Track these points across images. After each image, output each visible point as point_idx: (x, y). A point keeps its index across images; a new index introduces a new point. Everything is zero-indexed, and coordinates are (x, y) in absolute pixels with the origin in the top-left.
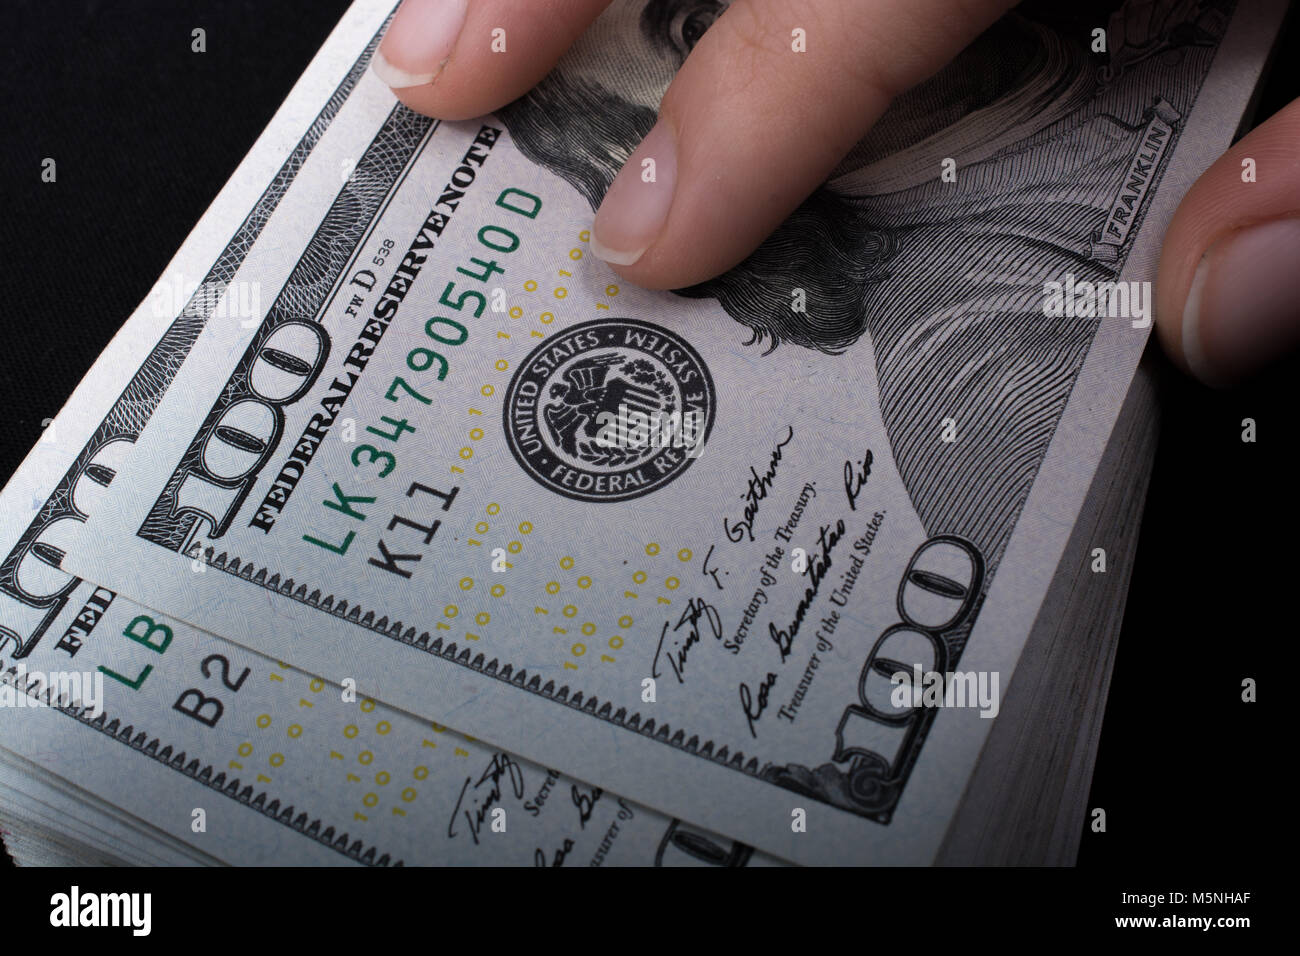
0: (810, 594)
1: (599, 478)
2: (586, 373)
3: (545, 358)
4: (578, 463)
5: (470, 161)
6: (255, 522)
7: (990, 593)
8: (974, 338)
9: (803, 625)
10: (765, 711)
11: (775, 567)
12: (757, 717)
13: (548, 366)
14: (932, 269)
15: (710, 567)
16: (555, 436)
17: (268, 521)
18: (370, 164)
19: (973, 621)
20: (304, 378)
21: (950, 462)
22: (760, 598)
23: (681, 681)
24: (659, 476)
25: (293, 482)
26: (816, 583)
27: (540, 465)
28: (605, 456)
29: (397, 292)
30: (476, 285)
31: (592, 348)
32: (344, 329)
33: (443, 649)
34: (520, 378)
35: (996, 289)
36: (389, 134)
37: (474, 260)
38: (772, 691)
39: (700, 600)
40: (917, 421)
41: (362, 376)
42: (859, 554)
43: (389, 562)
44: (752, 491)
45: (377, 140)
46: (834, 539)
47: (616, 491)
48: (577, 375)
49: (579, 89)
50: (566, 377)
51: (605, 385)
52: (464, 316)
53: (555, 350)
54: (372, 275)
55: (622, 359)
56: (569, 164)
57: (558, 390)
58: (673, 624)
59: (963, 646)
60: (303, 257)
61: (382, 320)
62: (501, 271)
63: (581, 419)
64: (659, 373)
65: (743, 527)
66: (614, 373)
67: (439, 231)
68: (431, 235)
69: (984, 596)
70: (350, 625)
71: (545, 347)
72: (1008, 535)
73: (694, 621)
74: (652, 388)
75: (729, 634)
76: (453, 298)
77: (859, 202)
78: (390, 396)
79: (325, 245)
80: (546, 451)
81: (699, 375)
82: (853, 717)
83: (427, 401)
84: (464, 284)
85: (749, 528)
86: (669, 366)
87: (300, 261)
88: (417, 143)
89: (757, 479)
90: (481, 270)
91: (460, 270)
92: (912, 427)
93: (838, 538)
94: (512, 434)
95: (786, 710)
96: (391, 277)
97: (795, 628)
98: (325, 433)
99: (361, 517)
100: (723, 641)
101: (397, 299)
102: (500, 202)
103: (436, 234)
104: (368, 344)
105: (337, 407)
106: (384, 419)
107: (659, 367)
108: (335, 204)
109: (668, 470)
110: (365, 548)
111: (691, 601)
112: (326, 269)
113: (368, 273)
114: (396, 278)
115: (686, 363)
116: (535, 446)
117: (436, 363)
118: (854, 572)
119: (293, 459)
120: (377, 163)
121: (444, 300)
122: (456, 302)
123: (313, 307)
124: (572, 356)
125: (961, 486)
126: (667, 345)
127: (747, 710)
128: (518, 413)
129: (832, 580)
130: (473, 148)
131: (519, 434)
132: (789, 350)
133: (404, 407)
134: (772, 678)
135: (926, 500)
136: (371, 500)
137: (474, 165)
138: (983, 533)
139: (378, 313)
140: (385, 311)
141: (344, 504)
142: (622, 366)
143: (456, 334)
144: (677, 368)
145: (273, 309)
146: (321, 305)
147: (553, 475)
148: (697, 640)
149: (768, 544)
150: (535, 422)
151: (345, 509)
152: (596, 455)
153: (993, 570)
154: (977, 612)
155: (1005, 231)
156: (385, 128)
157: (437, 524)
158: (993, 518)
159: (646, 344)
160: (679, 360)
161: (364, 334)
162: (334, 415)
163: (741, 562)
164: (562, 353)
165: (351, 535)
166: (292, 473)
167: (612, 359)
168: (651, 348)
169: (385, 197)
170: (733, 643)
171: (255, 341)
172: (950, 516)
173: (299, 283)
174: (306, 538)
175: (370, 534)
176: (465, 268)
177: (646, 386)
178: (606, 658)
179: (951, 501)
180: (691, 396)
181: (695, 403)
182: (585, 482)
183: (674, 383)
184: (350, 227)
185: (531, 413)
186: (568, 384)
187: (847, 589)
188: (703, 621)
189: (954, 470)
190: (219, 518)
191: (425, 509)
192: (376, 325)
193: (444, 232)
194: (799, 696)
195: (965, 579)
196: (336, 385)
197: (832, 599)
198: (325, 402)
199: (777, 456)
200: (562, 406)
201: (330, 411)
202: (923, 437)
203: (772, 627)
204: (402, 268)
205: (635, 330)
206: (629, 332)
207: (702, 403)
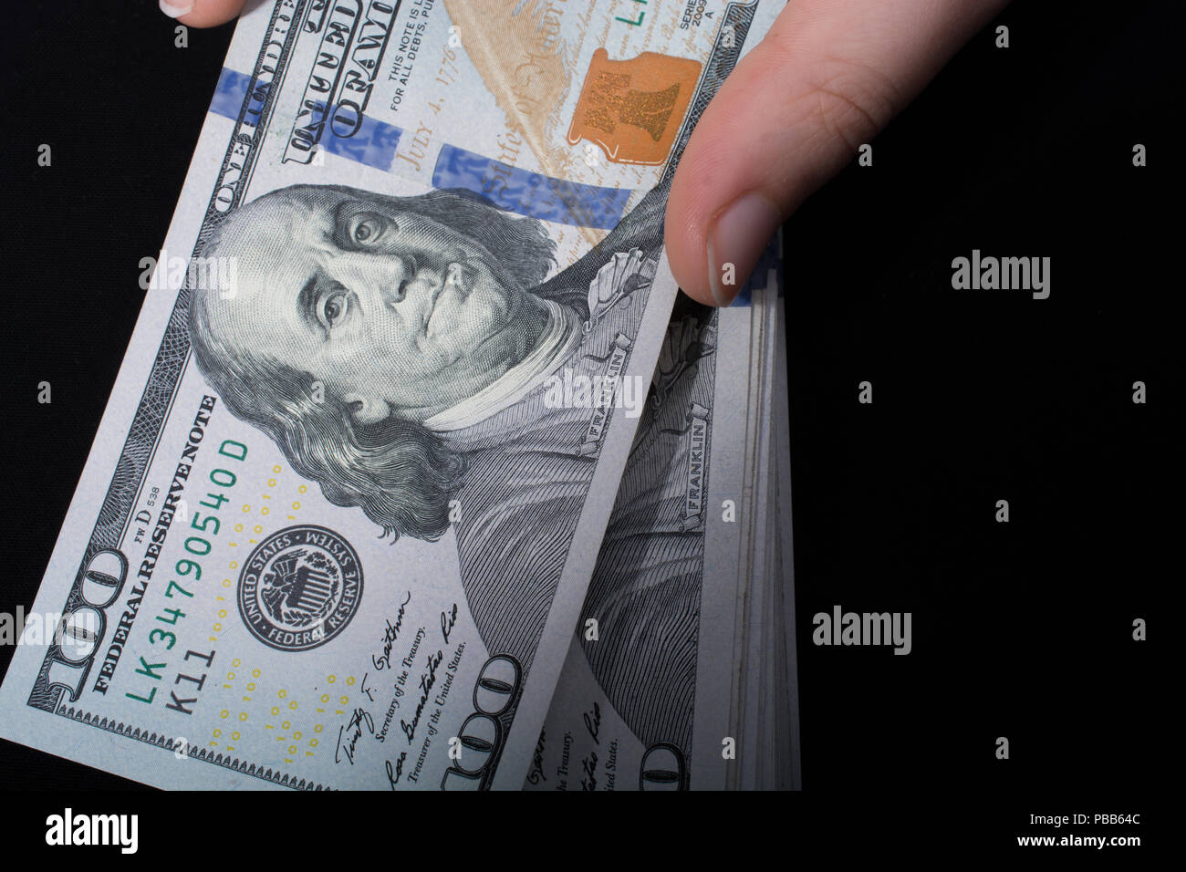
0: (424, 700)
1: (297, 635)
2: (284, 564)
3: (259, 558)
4: (284, 626)
5: (199, 423)
6: (97, 688)
7: (525, 688)
8: (513, 523)
9: (420, 719)
10: (400, 777)
11: (403, 684)
12: (396, 782)
13: (261, 562)
14: (488, 479)
15: (365, 688)
16: (269, 609)
17: (105, 686)
18: (137, 434)
19: (516, 707)
20: (115, 588)
21: (501, 607)
22: (395, 705)
23: (352, 763)
24: (333, 630)
25: (116, 658)
26: (427, 693)
27: (262, 630)
28: (299, 619)
29: (165, 523)
30: (212, 512)
31: (286, 547)
32: (135, 552)
33: (215, 758)
34: (245, 573)
35: (525, 489)
36: (145, 409)
37: (209, 495)
38: (404, 763)
39: (360, 709)
40: (481, 582)
41: (150, 582)
42: (451, 672)
43: (178, 705)
44: (388, 636)
45: (138, 414)
46: (437, 663)
47: (308, 643)
48: (279, 566)
49: (263, 362)
50: (273, 569)
51: (296, 572)
52: (207, 535)
53: (265, 551)
54: (148, 513)
55: (305, 553)
56: (262, 418)
57: (269, 578)
58: (346, 727)
59: (511, 723)
60: (103, 506)
61: (158, 543)
62: (227, 500)
63: (283, 596)
64: (328, 561)
65: (383, 659)
66: (301, 563)
67: (185, 477)
68: (181, 480)
69: (522, 690)
70: (159, 749)
71: (258, 550)
72: (535, 648)
73: (358, 724)
74: (324, 570)
75: (378, 730)
76: (200, 523)
77: (444, 435)
78: (168, 594)
79: (116, 496)
80: (264, 621)
81: (353, 560)
82: (450, 775)
83: (191, 595)
84: (206, 512)
85: (387, 660)
86: (334, 555)
87: (102, 509)
88: (164, 413)
89: (390, 627)
90: (214, 502)
91: (202, 503)
92: (479, 586)
93: (439, 663)
94: (244, 611)
95: (412, 775)
96: (160, 513)
97: (416, 720)
98: (131, 624)
99: (159, 677)
100: (375, 734)
101: (165, 528)
102: (221, 451)
103: (183, 479)
104: (151, 560)
105: (137, 605)
106: (166, 610)
107: (328, 556)
108: (118, 466)
109: (337, 626)
110: (163, 698)
111: (355, 710)
112: (119, 512)
113: (145, 512)
114: (163, 513)
115: (344, 552)
116: (258, 617)
117: (194, 569)
118: (449, 683)
119: (114, 643)
120: (141, 432)
121: (194, 525)
122: (202, 525)
123: (114, 539)
124: (275, 553)
125: (507, 621)
126: (332, 541)
127: (391, 778)
128: (246, 596)
129: (436, 690)
130: (200, 413)
131: (247, 610)
132: (406, 539)
133: (178, 601)
134: (403, 755)
135: (488, 633)
136: (163, 665)
137: (202, 425)
138: (521, 650)
139: (155, 539)
140: (159, 537)
141: (148, 670)
142: (305, 557)
143: (203, 548)
144: (339, 556)
145: (90, 544)
146: (119, 537)
147: (270, 636)
148: (360, 735)
149: (398, 669)
150: (256, 602)
151: (149, 673)
152: (294, 619)
153: (527, 672)
154: (519, 700)
155: (530, 449)
156: (142, 404)
157: (204, 676)
158: (526, 639)
159: (319, 541)
160: (340, 550)
161: (148, 554)
162: (136, 611)
163: (383, 683)
164: (269, 552)
165: (154, 690)
166: (115, 653)
167: (300, 553)
168: (322, 544)
169: (149, 457)
170: (381, 735)
171: (82, 567)
172: (502, 642)
173: (104, 524)
174: (128, 695)
175: (165, 688)
176: (205, 501)
178: (308, 753)
179: (502, 632)
180: (348, 574)
181: (352, 579)
182: (289, 638)
183: (337, 567)
184: (130, 481)
185: (253, 595)
186: (274, 573)
187: (444, 694)
188: (363, 722)
189: (503, 612)
190: (75, 687)
191: (196, 668)
192: (155, 547)
193: (189, 477)
194: (420, 765)
195: (511, 681)
196: (135, 591)
197: (436, 702)
198: (129, 602)
199: (402, 612)
200: (271, 588)
201: (133, 609)
202: (486, 592)
203: (402, 722)
204: (166, 506)
205: (312, 532)
206: (308, 534)
207: (355, 579)
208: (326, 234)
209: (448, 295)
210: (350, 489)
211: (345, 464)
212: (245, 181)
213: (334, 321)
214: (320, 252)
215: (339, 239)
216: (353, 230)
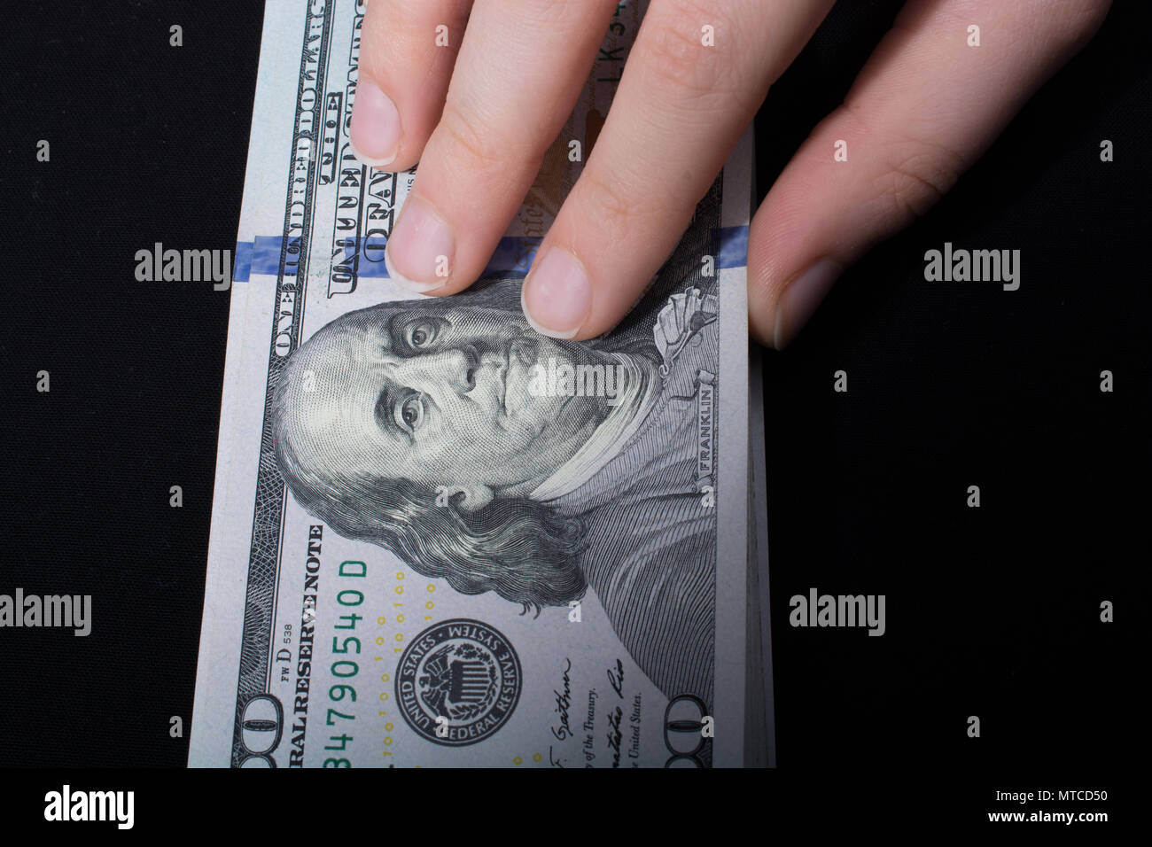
1: (470, 727)
2: (435, 663)
3: (409, 663)
4: (454, 722)
5: (312, 552)
8: (651, 570)
13: (413, 668)
14: (612, 534)
16: (434, 710)
18: (255, 579)
21: (665, 651)
24: (503, 713)
28: (467, 712)
29: (306, 656)
30: (349, 633)
31: (433, 647)
32: (285, 691)
34: (399, 682)
35: (653, 535)
36: (256, 554)
37: (342, 618)
40: (638, 632)
41: (308, 716)
44: (560, 705)
45: (251, 561)
47: (483, 732)
48: (431, 667)
49: (358, 480)
50: (425, 671)
51: (449, 668)
52: (351, 656)
53: (412, 656)
54: (287, 651)
55: (453, 647)
56: (371, 532)
57: (424, 680)
60: (242, 656)
61: (304, 677)
62: (360, 618)
63: (444, 693)
64: (478, 649)
65: (564, 729)
66: (452, 658)
71: (406, 657)
72: (712, 682)
74: (477, 659)
76: (340, 647)
77: (554, 503)
78: (330, 723)
79: (251, 643)
80: (433, 722)
81: (501, 642)
83: (353, 718)
84: (343, 635)
85: (568, 729)
86: (482, 642)
87: (241, 659)
88: (276, 552)
89: (560, 697)
90: (349, 623)
91: (337, 627)
93: (619, 718)
94: (408, 719)
96: (298, 648)
101: (307, 661)
102: (341, 574)
104: (303, 695)
106: (332, 739)
107: (476, 645)
108: (246, 614)
109: (507, 708)
112: (259, 659)
113: (284, 650)
114: (302, 647)
115: (491, 637)
116: (425, 721)
117: (348, 692)
120: (259, 576)
121: (336, 650)
122: (343, 648)
123: (261, 685)
124: (423, 656)
125: (676, 663)
126: (475, 630)
128: (407, 704)
130: (311, 543)
131: (413, 717)
133: (341, 727)
135: (660, 679)
137: (315, 554)
138: (698, 687)
139: (301, 674)
140: (304, 671)
142: (454, 651)
143: (350, 669)
144: (487, 642)
145: (239, 696)
146: (265, 681)
150: (419, 706)
152: (462, 713)
153: (711, 706)
155: (645, 497)
156: (253, 550)
158: (700, 675)
159: (463, 633)
160: (486, 636)
161: (298, 690)
164: (416, 656)
167: (447, 649)
168: (467, 635)
169: (273, 597)
171: (237, 721)
172: (677, 683)
173: (247, 673)
176: (339, 624)
177: (473, 660)
179: (675, 674)
180: (502, 657)
181: (506, 661)
182: (463, 733)
183: (489, 652)
184: (261, 626)
185: (414, 701)
186: (428, 675)
189: (669, 655)
192: (303, 682)
193: (317, 606)
199: (566, 679)
200: (430, 690)
202: (645, 641)
204: (303, 639)
205: (453, 627)
206: (450, 629)
207: (510, 660)
208: (385, 349)
209: (515, 371)
210: (478, 576)
211: (465, 554)
212: (298, 323)
213: (414, 424)
214: (384, 366)
215: (399, 349)
216: (409, 338)
